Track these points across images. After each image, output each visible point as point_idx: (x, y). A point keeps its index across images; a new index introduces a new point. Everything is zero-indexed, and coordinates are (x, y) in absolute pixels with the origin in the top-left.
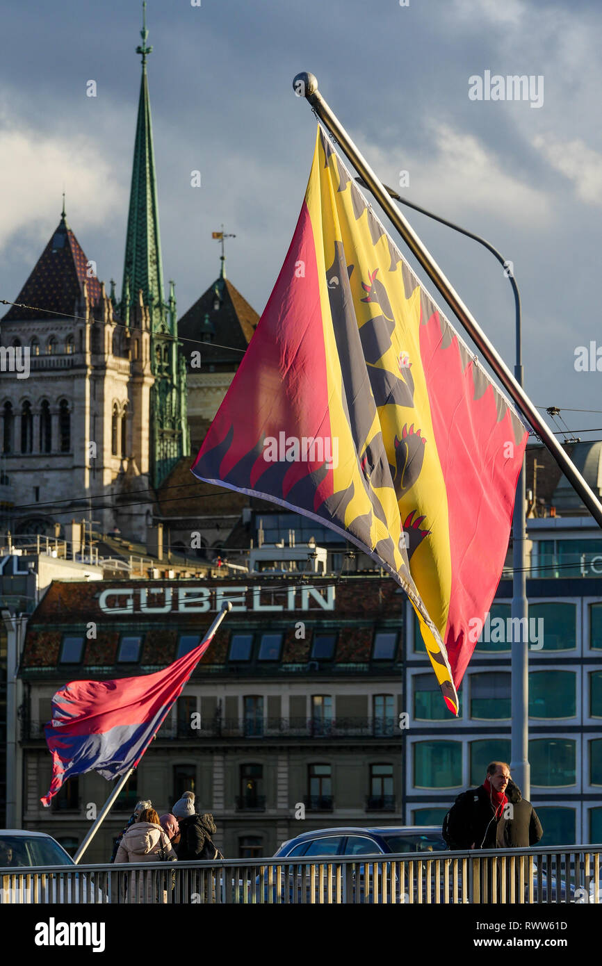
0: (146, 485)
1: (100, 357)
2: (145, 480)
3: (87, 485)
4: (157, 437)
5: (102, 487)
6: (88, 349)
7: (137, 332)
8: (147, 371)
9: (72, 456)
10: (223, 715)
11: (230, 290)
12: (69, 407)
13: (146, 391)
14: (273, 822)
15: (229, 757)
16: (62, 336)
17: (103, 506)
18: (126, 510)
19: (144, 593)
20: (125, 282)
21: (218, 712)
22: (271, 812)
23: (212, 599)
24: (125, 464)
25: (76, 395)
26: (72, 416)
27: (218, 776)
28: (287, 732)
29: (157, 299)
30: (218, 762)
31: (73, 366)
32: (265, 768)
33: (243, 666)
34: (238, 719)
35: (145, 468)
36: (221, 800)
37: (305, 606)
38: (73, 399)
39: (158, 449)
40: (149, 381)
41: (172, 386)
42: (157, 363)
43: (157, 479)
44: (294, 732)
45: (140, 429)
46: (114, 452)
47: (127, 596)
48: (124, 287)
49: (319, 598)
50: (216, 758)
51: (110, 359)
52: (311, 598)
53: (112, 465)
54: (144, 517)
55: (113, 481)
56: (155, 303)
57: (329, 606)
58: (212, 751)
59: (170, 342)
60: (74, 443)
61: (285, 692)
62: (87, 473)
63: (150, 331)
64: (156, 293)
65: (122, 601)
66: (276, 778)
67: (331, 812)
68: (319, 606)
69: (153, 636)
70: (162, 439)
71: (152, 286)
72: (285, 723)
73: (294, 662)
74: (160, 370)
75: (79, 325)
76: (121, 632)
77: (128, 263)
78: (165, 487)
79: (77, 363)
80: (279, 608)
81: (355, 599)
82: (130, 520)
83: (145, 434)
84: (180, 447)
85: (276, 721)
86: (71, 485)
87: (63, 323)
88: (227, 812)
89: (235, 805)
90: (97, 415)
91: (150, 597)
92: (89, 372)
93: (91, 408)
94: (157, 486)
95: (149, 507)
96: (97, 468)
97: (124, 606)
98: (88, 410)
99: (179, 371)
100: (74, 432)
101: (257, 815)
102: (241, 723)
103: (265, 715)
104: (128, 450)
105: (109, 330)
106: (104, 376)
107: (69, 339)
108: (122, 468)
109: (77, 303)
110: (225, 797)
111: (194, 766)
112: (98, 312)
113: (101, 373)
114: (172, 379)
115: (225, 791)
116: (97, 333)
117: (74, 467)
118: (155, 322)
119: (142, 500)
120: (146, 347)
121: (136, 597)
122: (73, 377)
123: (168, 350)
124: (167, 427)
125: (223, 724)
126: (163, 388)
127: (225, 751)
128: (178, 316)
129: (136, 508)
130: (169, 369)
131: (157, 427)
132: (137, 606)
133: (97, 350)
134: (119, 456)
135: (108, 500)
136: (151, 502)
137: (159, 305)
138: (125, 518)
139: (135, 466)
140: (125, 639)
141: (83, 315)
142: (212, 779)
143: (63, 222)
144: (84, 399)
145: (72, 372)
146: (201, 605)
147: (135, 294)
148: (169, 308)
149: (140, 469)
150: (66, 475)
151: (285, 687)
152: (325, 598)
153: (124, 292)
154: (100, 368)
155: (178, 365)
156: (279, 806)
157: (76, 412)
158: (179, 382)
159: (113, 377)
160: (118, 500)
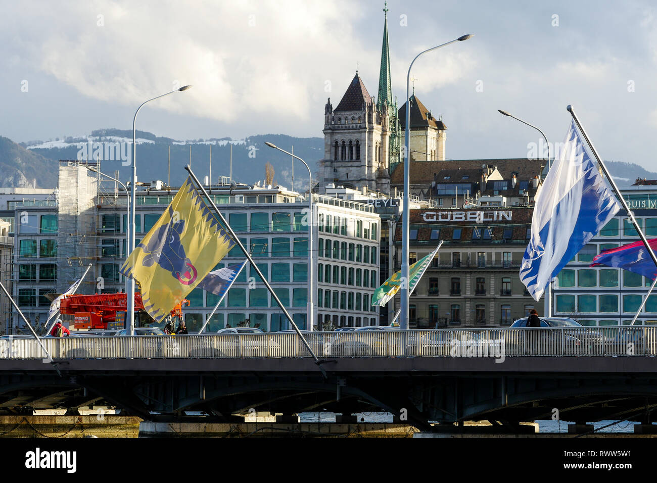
0: (388, 173)
1: (371, 125)
2: (387, 170)
3: (366, 173)
4: (391, 155)
5: (372, 173)
6: (367, 122)
7: (384, 115)
8: (388, 130)
9: (361, 161)
10: (470, 260)
11: (416, 100)
12: (359, 143)
13: (387, 137)
14: (489, 299)
15: (472, 275)
16: (357, 117)
17: (372, 180)
18: (380, 182)
19: (440, 214)
20: (379, 97)
21: (468, 258)
22: (488, 296)
23: (466, 216)
24: (380, 164)
25: (362, 139)
26: (360, 147)
27: (468, 282)
28: (494, 266)
29: (391, 103)
30: (468, 277)
31: (361, 128)
32: (486, 279)
33: (477, 241)
34: (475, 261)
35: (387, 167)
36: (470, 291)
37: (501, 219)
38: (360, 140)
39: (391, 159)
40: (389, 134)
41: (396, 136)
42: (391, 127)
43: (391, 170)
44: (497, 266)
45: (385, 152)
46: (376, 160)
47: (434, 215)
48: (378, 99)
49: (506, 216)
50: (467, 275)
51: (375, 125)
52: (503, 216)
53: (375, 165)
54: (387, 185)
55: (376, 171)
56: (390, 105)
57: (509, 219)
58: (466, 273)
59: (396, 119)
60: (362, 157)
61: (493, 251)
62: (366, 167)
63: (388, 115)
64: (390, 101)
65: (432, 216)
66: (490, 283)
67: (511, 296)
68: (506, 219)
69: (443, 229)
70: (393, 155)
71: (389, 98)
72: (494, 262)
73: (497, 240)
74: (392, 130)
75: (364, 113)
76: (432, 228)
77: (380, 90)
78: (393, 173)
79: (363, 127)
80: (491, 219)
81: (519, 216)
82: (382, 185)
83: (387, 153)
84: (399, 158)
85: (490, 262)
86: (360, 172)
87: (357, 112)
88: (472, 295)
89: (474, 293)
90: (370, 147)
91: (443, 215)
92: (367, 130)
93: (368, 144)
94: (391, 173)
95: (389, 180)
96: (370, 166)
97: (432, 218)
98: (367, 144)
99: (398, 130)
100: (361, 152)
101: (483, 297)
102: (477, 262)
103: (486, 260)
104: (380, 159)
105: (374, 115)
106: (373, 132)
107: (360, 118)
108: (379, 166)
109: (363, 104)
110: (471, 290)
111: (459, 279)
112: (370, 108)
113: (372, 130)
114: (396, 133)
115: (471, 287)
116: (370, 116)
117: (362, 166)
118: (390, 112)
119: (386, 178)
120: (388, 121)
121: (437, 216)
122: (361, 132)
123: (395, 122)
124: (395, 151)
125: (470, 262)
126: (393, 137)
127: (471, 272)
128: (398, 109)
129: (384, 181)
130: (395, 129)
131: (391, 151)
132: (437, 218)
133: (370, 122)
134: (378, 161)
135: (374, 178)
136: (389, 179)
137: (391, 105)
138: (380, 185)
139: (383, 165)
140: (433, 230)
141: (365, 110)
142: (466, 283)
143: (357, 74)
144: (365, 140)
145: (361, 130)
146: (461, 218)
147: (383, 101)
148: (395, 106)
149: (385, 166)
150: (359, 168)
151: (493, 249)
152: (508, 215)
153: (378, 101)
154: (371, 128)
155: (398, 128)
156: (491, 293)
157: (362, 145)
158: (399, 134)
159: (376, 132)
160: (377, 178)
